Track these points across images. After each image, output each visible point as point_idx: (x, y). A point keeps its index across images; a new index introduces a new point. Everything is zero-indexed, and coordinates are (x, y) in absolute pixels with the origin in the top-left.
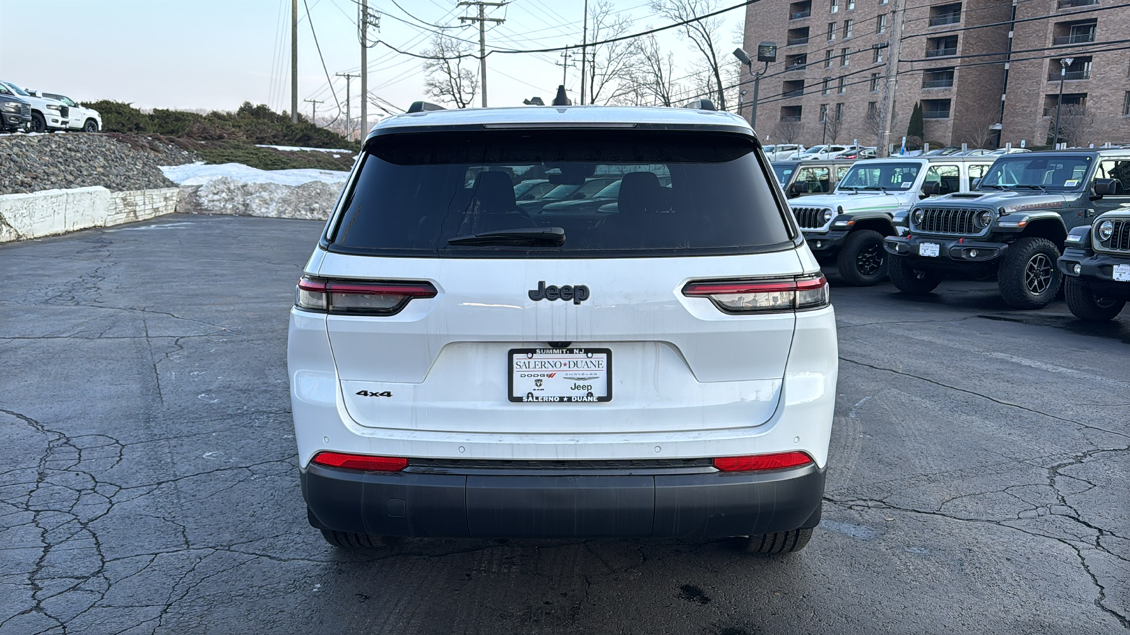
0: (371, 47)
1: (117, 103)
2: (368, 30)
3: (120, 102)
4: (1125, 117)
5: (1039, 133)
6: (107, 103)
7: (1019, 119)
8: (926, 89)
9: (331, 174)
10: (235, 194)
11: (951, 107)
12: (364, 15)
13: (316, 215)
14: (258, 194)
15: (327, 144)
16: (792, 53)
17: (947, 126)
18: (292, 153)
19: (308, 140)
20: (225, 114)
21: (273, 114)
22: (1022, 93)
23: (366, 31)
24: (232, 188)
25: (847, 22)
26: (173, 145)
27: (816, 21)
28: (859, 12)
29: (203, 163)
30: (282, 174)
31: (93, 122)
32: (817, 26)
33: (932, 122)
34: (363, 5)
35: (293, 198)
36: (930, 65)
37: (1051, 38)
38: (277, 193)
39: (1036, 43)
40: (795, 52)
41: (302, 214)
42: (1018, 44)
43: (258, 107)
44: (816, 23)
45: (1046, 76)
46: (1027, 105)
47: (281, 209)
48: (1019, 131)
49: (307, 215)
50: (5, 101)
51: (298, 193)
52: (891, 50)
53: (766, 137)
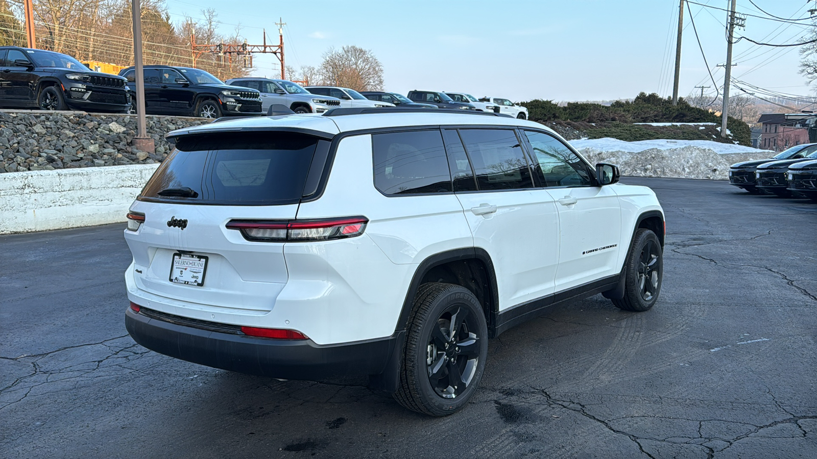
0: (735, 43)
1: (544, 101)
2: (734, 30)
3: (545, 100)
6: (536, 101)
9: (676, 142)
10: (592, 160)
12: (731, 18)
13: (648, 174)
14: (608, 159)
15: (699, 119)
18: (664, 127)
19: (683, 117)
20: (625, 102)
21: (661, 99)
23: (732, 31)
24: (591, 155)
26: (569, 127)
29: (586, 138)
30: (637, 144)
31: (523, 115)
34: (731, 12)
35: (633, 161)
38: (622, 158)
41: (638, 173)
43: (650, 95)
47: (623, 169)
49: (641, 173)
50: (460, 106)
51: (637, 157)
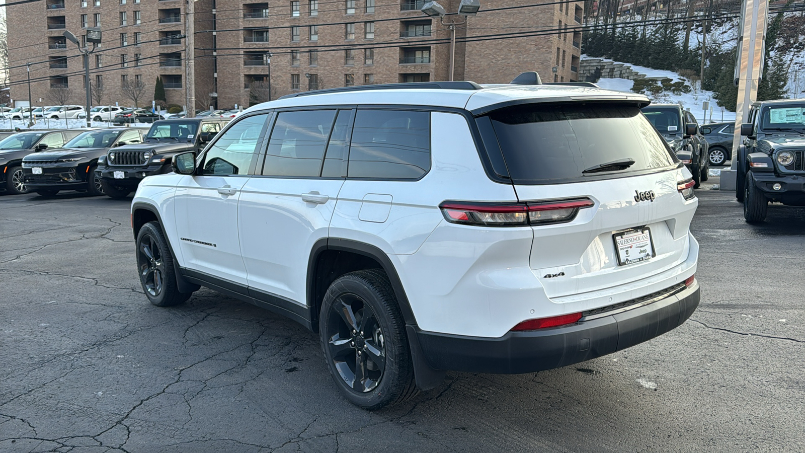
4: (292, 90)
5: (243, 99)
7: (227, 90)
8: (163, 67)
11: (183, 81)
16: (52, 35)
17: (181, 93)
22: (227, 73)
25: (96, 15)
27: (69, 11)
28: (105, 8)
32: (72, 16)
33: (170, 90)
36: (163, 50)
37: (242, 37)
39: (232, 40)
40: (56, 35)
42: (221, 40)
44: (70, 13)
45: (243, 62)
46: (232, 80)
48: (229, 98)
52: (188, 40)
53: (39, 100)
